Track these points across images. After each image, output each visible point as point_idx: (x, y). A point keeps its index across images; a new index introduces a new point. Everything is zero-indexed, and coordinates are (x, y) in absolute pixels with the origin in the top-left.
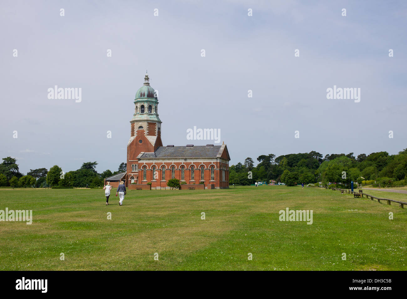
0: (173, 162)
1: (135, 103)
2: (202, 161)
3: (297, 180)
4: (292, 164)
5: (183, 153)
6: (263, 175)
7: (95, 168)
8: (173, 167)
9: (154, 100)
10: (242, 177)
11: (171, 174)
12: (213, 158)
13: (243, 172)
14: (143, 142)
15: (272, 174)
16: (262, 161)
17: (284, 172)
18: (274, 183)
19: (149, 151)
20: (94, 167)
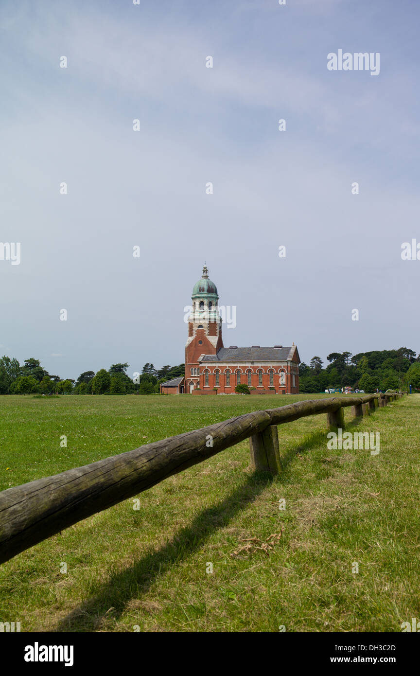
0: (238, 365)
1: (193, 299)
2: (271, 365)
3: (378, 386)
4: (375, 365)
5: (249, 355)
6: (335, 379)
7: (126, 370)
8: (238, 371)
9: (214, 296)
10: (308, 382)
11: (236, 379)
12: (284, 362)
13: (308, 376)
14: (203, 343)
15: (347, 379)
16: (333, 361)
17: (363, 376)
18: (350, 390)
19: (210, 353)
20: (124, 370)
